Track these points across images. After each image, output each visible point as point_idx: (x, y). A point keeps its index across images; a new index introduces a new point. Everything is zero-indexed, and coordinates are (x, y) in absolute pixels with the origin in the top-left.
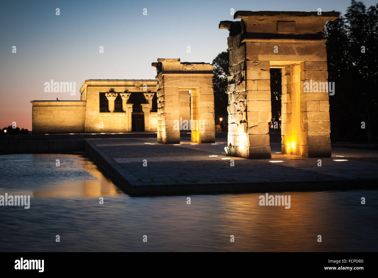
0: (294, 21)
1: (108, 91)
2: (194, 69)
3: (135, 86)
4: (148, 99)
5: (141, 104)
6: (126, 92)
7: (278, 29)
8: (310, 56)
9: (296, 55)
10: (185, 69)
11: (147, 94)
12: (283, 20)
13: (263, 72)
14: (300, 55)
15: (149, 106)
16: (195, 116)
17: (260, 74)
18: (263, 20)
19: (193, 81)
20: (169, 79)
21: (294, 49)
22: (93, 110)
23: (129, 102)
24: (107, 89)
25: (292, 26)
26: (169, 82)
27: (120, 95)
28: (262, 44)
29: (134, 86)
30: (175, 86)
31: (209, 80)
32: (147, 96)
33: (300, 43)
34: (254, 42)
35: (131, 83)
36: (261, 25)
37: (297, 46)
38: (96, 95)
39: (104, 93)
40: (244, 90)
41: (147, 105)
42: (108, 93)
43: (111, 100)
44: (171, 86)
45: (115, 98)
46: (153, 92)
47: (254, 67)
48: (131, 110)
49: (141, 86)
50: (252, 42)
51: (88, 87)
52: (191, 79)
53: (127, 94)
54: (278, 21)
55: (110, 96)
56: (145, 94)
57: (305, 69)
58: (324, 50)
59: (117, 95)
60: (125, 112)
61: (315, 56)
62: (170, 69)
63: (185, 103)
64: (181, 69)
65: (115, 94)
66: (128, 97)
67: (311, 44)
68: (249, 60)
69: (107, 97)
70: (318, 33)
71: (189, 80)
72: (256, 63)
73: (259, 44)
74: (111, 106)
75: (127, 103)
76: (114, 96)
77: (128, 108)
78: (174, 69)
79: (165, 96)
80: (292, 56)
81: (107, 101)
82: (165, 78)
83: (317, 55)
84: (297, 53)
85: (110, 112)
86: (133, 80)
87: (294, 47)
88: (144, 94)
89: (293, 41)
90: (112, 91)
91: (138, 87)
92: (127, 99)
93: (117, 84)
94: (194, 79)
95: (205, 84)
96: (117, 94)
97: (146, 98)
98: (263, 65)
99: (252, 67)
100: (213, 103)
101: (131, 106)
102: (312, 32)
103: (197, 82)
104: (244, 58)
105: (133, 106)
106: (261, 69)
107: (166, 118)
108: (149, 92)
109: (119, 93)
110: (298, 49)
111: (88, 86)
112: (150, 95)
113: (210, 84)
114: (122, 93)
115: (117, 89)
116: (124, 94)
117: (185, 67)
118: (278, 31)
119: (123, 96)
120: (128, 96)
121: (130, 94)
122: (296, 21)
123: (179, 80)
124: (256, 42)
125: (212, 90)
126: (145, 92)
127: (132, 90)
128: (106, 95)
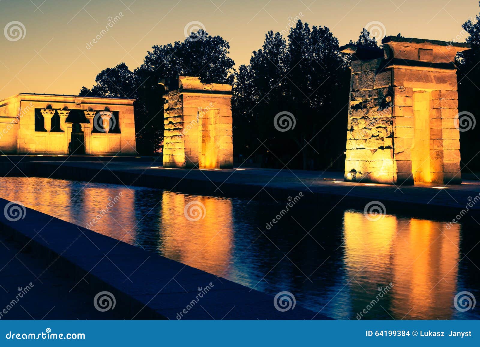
0: (432, 50)
1: (45, 107)
2: (213, 89)
3: (76, 102)
4: (90, 117)
5: (80, 124)
6: (65, 109)
7: (419, 57)
8: (445, 85)
9: (433, 83)
10: (205, 88)
11: (89, 112)
12: (424, 48)
13: (407, 98)
14: (437, 83)
15: (90, 126)
16: (204, 139)
17: (405, 101)
18: (408, 46)
19: (212, 101)
20: (188, 98)
21: (432, 77)
22: (27, 129)
23: (68, 120)
24: (44, 105)
25: (431, 54)
26: (188, 101)
27: (58, 112)
28: (406, 71)
29: (74, 103)
30: (194, 107)
31: (228, 101)
32: (89, 114)
33: (437, 72)
34: (400, 68)
35: (71, 99)
36: (406, 52)
37: (434, 74)
38: (31, 111)
39: (40, 110)
40: (391, 116)
41: (88, 125)
42: (45, 109)
43: (48, 117)
44: (190, 106)
45: (52, 115)
46: (95, 111)
47: (400, 93)
48: (70, 130)
49: (82, 103)
50: (398, 68)
51: (22, 102)
52: (210, 99)
53: (67, 111)
54: (420, 49)
55: (47, 113)
56: (86, 113)
57: (441, 98)
58: (455, 80)
59: (54, 112)
60: (63, 132)
61: (449, 85)
62: (189, 87)
63: (129, 123)
64: (200, 88)
65: (53, 111)
66: (67, 115)
67: (445, 73)
68: (396, 86)
69: (43, 115)
70: (450, 62)
71: (208, 101)
72: (402, 89)
73: (404, 71)
74: (48, 124)
75: (65, 122)
76: (51, 113)
77: (67, 127)
78: (193, 88)
79: (184, 117)
80: (430, 84)
81: (43, 119)
82: (184, 97)
83: (450, 84)
84: (434, 81)
85: (46, 131)
86: (73, 96)
87: (432, 75)
88: (84, 112)
89: (432, 69)
90: (49, 107)
91: (78, 104)
92: (66, 117)
93: (55, 100)
94: (213, 99)
95: (224, 105)
96: (54, 110)
97: (87, 117)
98: (408, 92)
99: (399, 93)
100: (231, 126)
101: (70, 125)
102: (446, 62)
103: (216, 103)
104: (390, 84)
105: (73, 124)
106: (406, 96)
107: (185, 141)
108: (91, 110)
109: (56, 110)
110: (435, 77)
111: (22, 100)
112: (91, 113)
113: (228, 106)
114: (60, 109)
115: (55, 106)
116: (63, 112)
117: (205, 86)
118: (420, 58)
119: (62, 113)
120: (67, 113)
121: (70, 111)
122: (433, 49)
123: (198, 99)
124: (402, 69)
125: (231, 112)
126: (86, 110)
127: (72, 107)
128: (42, 111)
